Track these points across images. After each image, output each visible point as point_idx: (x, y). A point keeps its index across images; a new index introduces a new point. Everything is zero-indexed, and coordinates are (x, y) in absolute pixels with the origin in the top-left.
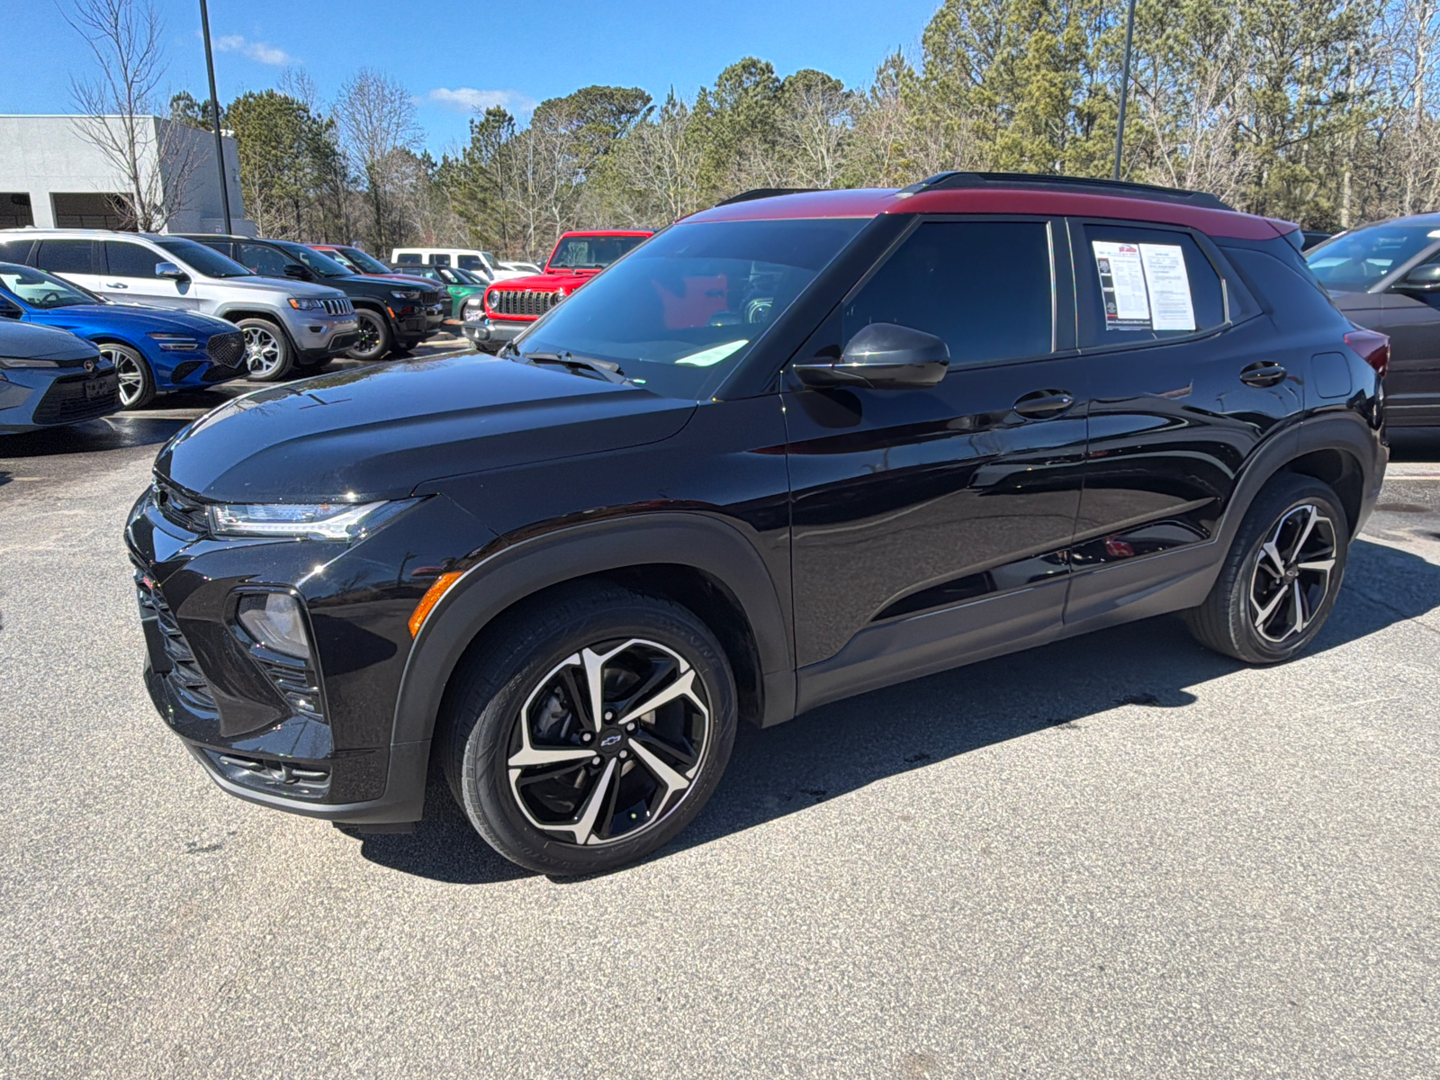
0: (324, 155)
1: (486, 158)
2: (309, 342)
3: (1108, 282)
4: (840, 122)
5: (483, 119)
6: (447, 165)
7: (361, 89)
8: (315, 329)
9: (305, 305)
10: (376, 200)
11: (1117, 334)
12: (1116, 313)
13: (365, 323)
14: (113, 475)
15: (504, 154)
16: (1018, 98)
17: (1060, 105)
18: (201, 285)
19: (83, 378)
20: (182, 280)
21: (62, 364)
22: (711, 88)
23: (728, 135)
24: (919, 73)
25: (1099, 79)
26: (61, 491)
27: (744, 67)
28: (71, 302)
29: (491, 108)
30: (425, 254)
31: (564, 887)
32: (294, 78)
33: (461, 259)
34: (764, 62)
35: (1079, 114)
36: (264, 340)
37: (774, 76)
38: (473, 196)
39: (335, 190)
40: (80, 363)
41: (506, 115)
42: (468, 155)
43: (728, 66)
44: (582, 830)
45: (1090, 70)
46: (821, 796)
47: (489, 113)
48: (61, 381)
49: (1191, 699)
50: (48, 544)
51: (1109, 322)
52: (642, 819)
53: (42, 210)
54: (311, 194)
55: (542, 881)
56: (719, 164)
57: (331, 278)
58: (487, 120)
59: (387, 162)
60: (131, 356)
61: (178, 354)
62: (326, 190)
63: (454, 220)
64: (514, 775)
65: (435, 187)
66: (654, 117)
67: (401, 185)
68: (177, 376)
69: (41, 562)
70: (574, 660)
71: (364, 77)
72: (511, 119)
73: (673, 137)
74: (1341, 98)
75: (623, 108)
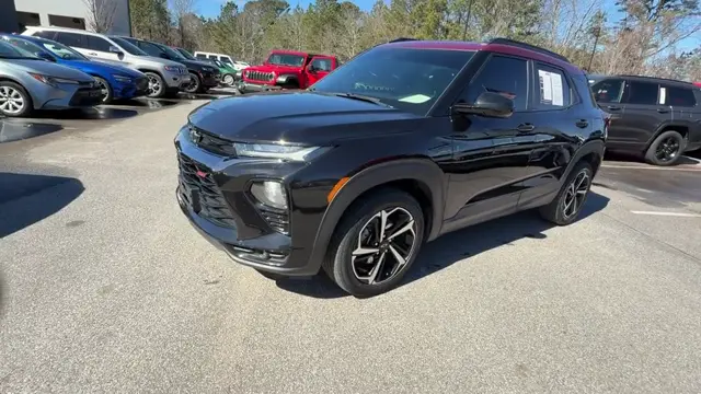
0: (162, 13)
1: (226, 22)
2: (172, 84)
3: (542, 85)
4: (359, 23)
5: (226, 6)
6: (210, 21)
8: (175, 79)
9: (172, 69)
10: (182, 32)
12: (544, 97)
13: (192, 79)
14: (108, 129)
15: (233, 20)
16: (423, 21)
17: (437, 24)
18: (128, 57)
19: (89, 89)
20: (121, 55)
21: (81, 83)
22: (314, 4)
23: (319, 22)
24: (389, 7)
25: (451, 17)
26: (86, 134)
28: (75, 58)
30: (208, 55)
31: (363, 300)
33: (222, 58)
35: (443, 29)
36: (154, 81)
38: (221, 35)
39: (166, 27)
40: (88, 83)
41: (235, 5)
42: (220, 19)
44: (371, 279)
45: (448, 13)
46: (439, 267)
47: (228, 3)
48: (80, 90)
49: (544, 236)
50: (90, 155)
51: (541, 100)
52: (390, 275)
53: (44, 19)
54: (156, 27)
55: (352, 298)
56: (316, 33)
57: (178, 60)
58: (228, 6)
59: (187, 18)
60: (104, 82)
61: (122, 83)
62: (162, 26)
63: (213, 43)
64: (354, 258)
65: (205, 30)
66: (291, 12)
67: (191, 27)
68: (123, 92)
69: (91, 163)
70: (379, 215)
72: (237, 7)
73: (299, 20)
74: (529, 33)
75: (279, 7)
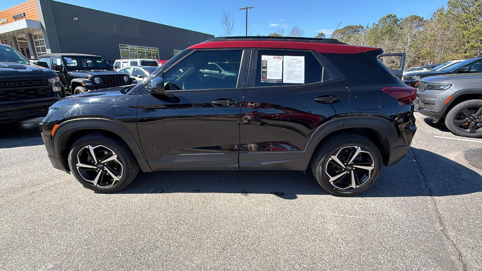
3: (265, 68)
5: (318, 36)
7: (293, 31)
11: (266, 84)
12: (266, 77)
23: (379, 35)
27: (387, 17)
29: (320, 33)
32: (281, 30)
34: (394, 14)
37: (396, 18)
41: (323, 34)
43: (383, 17)
47: (320, 34)
51: (262, 80)
58: (319, 36)
64: (78, 167)
71: (294, 28)
72: (324, 35)
75: (356, 30)
